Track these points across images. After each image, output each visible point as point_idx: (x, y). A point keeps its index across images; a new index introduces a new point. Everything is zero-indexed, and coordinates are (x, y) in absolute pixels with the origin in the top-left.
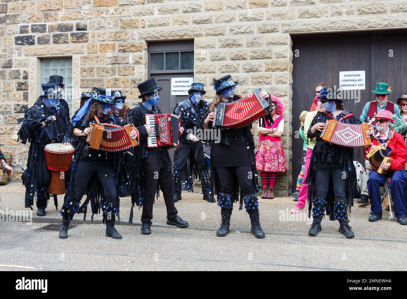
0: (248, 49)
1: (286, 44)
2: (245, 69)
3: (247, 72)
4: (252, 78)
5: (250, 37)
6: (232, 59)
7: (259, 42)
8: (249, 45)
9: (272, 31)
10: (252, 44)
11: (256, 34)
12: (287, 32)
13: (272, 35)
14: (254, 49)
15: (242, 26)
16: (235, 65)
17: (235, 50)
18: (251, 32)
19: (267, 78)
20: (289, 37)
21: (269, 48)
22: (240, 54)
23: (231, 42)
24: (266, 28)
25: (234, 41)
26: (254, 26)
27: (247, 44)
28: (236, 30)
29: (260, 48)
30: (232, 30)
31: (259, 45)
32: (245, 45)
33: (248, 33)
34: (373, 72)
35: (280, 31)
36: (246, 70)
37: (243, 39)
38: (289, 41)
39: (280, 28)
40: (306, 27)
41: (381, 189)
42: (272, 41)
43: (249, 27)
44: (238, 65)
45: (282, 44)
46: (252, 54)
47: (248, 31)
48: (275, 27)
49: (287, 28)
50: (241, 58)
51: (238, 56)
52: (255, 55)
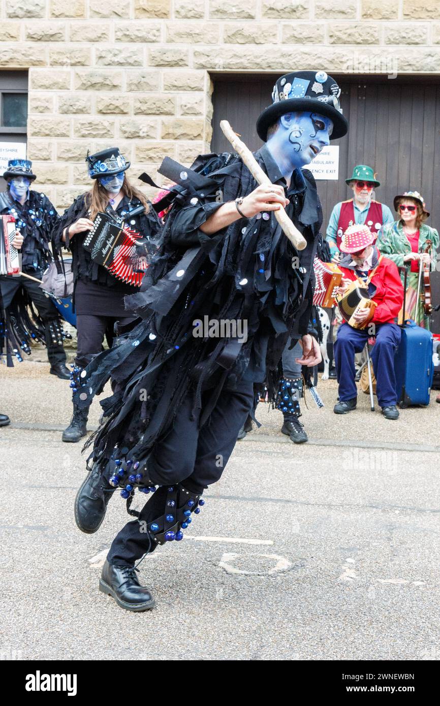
0: (131, 94)
1: (201, 90)
2: (125, 132)
3: (128, 138)
4: (138, 149)
5: (134, 73)
6: (101, 112)
7: (153, 82)
8: (133, 87)
9: (176, 64)
10: (138, 86)
11: (147, 68)
12: (203, 67)
13: (176, 70)
14: (141, 95)
15: (120, 51)
16: (106, 124)
17: (106, 96)
18: (137, 64)
19: (165, 151)
20: (207, 78)
21: (170, 96)
22: (117, 103)
23: (100, 80)
24: (165, 58)
25: (106, 79)
26: (143, 52)
27: (130, 85)
28: (109, 58)
29: (152, 94)
30: (101, 57)
31: (152, 88)
32: (124, 87)
33: (130, 64)
34: (352, 150)
35: (191, 64)
36: (126, 135)
37: (122, 76)
38: (206, 84)
39: (191, 60)
40: (238, 61)
41: (358, 356)
42: (176, 83)
43: (134, 53)
44: (112, 124)
45: (193, 89)
46: (138, 105)
47: (131, 61)
48: (182, 57)
49: (203, 60)
50: (116, 111)
51: (111, 107)
52: (144, 107)
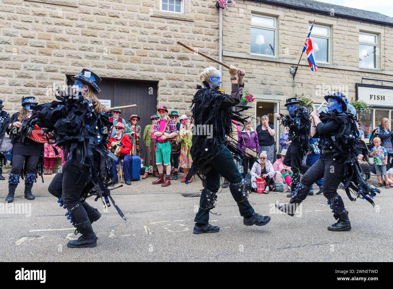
0: (37, 80)
1: (63, 80)
2: (35, 93)
3: (36, 95)
4: (40, 99)
5: (39, 73)
6: (25, 86)
7: (45, 77)
8: (38, 78)
9: (54, 71)
10: (40, 78)
11: (43, 72)
12: (64, 73)
13: (54, 73)
14: (41, 81)
15: (33, 66)
16: (27, 90)
17: (27, 80)
18: (39, 70)
19: (50, 100)
20: (65, 76)
21: (52, 82)
22: (32, 83)
23: (25, 75)
24: (50, 69)
25: (27, 75)
26: (42, 67)
27: (36, 77)
28: (29, 67)
29: (45, 81)
30: (25, 67)
31: (45, 79)
32: (35, 78)
33: (37, 70)
34: (115, 100)
35: (59, 72)
36: (35, 94)
37: (34, 74)
38: (65, 78)
39: (59, 70)
40: (77, 72)
41: (117, 166)
42: (54, 78)
43: (38, 67)
44: (30, 90)
45: (60, 80)
46: (40, 84)
47: (37, 69)
48: (56, 69)
49: (64, 71)
50: (31, 86)
51: (29, 84)
52: (42, 85)
